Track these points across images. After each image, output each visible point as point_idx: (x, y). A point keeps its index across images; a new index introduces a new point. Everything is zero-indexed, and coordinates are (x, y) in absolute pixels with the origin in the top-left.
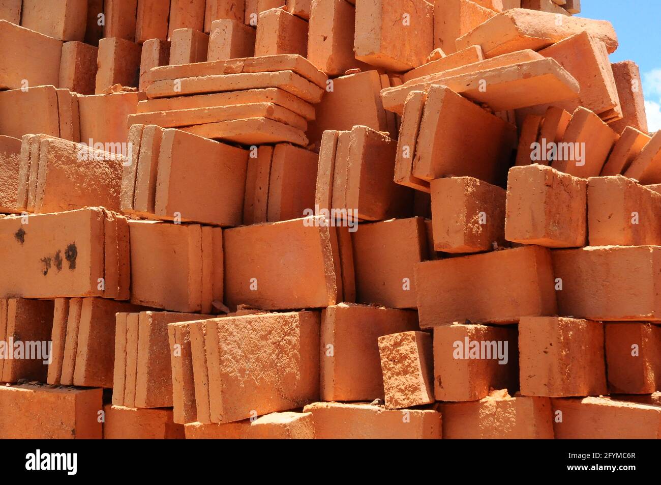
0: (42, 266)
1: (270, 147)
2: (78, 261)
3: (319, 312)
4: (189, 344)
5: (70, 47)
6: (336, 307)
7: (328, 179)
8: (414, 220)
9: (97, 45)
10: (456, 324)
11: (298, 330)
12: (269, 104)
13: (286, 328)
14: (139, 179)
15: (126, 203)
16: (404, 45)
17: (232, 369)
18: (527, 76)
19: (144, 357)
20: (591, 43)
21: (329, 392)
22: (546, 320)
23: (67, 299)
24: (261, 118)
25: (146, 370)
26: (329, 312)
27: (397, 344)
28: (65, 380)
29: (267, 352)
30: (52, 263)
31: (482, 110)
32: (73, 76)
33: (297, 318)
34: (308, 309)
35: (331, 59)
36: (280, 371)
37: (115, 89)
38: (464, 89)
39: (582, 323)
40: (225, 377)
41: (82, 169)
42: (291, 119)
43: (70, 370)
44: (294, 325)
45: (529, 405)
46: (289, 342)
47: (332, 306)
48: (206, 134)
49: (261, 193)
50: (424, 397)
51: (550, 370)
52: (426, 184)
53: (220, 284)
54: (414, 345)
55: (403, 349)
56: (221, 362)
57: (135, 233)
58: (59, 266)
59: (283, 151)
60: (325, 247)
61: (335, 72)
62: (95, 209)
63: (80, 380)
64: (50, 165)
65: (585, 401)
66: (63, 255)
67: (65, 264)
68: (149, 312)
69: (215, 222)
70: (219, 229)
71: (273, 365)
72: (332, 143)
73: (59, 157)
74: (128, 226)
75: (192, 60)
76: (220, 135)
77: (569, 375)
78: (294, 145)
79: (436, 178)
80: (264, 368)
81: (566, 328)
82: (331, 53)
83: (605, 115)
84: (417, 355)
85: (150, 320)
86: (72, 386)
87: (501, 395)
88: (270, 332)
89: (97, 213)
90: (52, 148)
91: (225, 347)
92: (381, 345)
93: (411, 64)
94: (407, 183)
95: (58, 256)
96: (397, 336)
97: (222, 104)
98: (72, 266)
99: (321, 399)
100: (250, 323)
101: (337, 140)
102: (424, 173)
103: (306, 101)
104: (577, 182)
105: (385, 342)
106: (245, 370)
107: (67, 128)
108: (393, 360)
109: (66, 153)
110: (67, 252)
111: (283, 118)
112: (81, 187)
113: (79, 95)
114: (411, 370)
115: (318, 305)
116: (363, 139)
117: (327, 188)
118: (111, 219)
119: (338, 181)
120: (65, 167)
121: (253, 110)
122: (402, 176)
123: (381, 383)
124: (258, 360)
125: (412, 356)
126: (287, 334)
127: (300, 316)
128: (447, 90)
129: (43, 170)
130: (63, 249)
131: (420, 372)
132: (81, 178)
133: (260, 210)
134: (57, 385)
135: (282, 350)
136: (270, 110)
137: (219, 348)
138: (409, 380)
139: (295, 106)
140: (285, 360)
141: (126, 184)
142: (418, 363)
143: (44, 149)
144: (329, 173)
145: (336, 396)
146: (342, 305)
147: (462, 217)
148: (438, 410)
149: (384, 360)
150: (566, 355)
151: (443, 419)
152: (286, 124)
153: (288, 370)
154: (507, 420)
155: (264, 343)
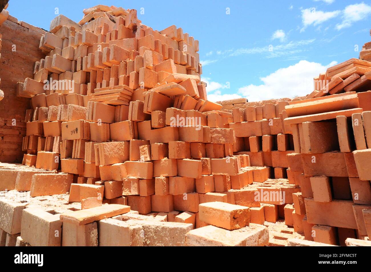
0: (71, 133)
1: (120, 106)
2: (78, 131)
3: (129, 141)
4: (98, 148)
5: (82, 85)
6: (132, 140)
7: (131, 112)
8: (150, 121)
9: (87, 84)
10: (156, 143)
11: (124, 145)
12: (118, 96)
13: (121, 145)
14: (90, 113)
15: (87, 118)
16: (150, 82)
17: (107, 153)
18: (172, 88)
19: (90, 152)
20: (191, 81)
21: (130, 159)
22: (174, 142)
23: (76, 140)
24: (116, 99)
25: (91, 154)
26: (131, 141)
27: (143, 148)
28: (76, 157)
29: (116, 150)
30: (73, 132)
31: (165, 96)
32: (82, 92)
33: (124, 143)
34: (127, 141)
35: (134, 86)
36: (119, 154)
37: (90, 94)
38: (159, 92)
39: (184, 143)
40: (105, 155)
41: (81, 112)
42: (124, 99)
43: (76, 155)
44: (123, 144)
45: (170, 160)
46: (122, 148)
47: (131, 140)
48: (105, 103)
49: (118, 116)
50: (149, 159)
51: (175, 153)
52: (151, 113)
53: (109, 136)
54: (147, 148)
55: (144, 149)
56: (104, 152)
57: (91, 125)
58: (74, 133)
59: (122, 106)
60: (130, 127)
61: (135, 89)
62: (81, 120)
63: (78, 157)
64: (73, 111)
65: (184, 160)
66: (75, 130)
67: (76, 132)
68: (91, 142)
69: (107, 122)
70: (108, 124)
71: (117, 153)
72: (132, 104)
73: (75, 109)
74: (89, 124)
75: (107, 86)
76: (108, 103)
77: (179, 154)
78: (125, 105)
79: (152, 111)
80: (115, 153)
81: (178, 143)
82: (134, 84)
83: (194, 97)
84: (147, 150)
85: (92, 144)
86: (77, 158)
87: (166, 158)
88: (117, 146)
89: (82, 121)
90: (74, 107)
91: (105, 149)
92: (140, 148)
93: (152, 87)
94: (146, 112)
95: (74, 131)
96: (143, 146)
97: (109, 96)
98: (77, 133)
99: (129, 160)
100: (112, 144)
101: (133, 104)
102: (149, 110)
103: (128, 95)
104: (183, 112)
105: (141, 147)
106: (110, 154)
107: (80, 103)
108: (142, 151)
109: (77, 108)
110: (76, 130)
111: (122, 99)
112: (81, 116)
113: (83, 96)
114: (146, 153)
115: (129, 140)
116: (138, 103)
117: (131, 114)
118: (85, 122)
119: (133, 113)
120: (77, 111)
121: (115, 97)
122: (145, 111)
123: (140, 156)
124: (113, 152)
125: (146, 150)
126: (121, 146)
127: (124, 142)
128: (154, 92)
129: (72, 112)
130: (75, 129)
131: (148, 154)
132: (80, 114)
133: (118, 119)
134: (74, 158)
135: (120, 150)
136: (118, 98)
137: (104, 149)
138: (146, 155)
139: (125, 96)
140: (120, 152)
141: (87, 115)
142: (147, 152)
143: (72, 107)
144: (131, 111)
145: (132, 160)
146: (134, 140)
147: (157, 120)
148: (152, 162)
149: (141, 151)
150: (179, 149)
151: (153, 164)
152: (123, 100)
153: (121, 154)
154: (166, 164)
155: (115, 148)
